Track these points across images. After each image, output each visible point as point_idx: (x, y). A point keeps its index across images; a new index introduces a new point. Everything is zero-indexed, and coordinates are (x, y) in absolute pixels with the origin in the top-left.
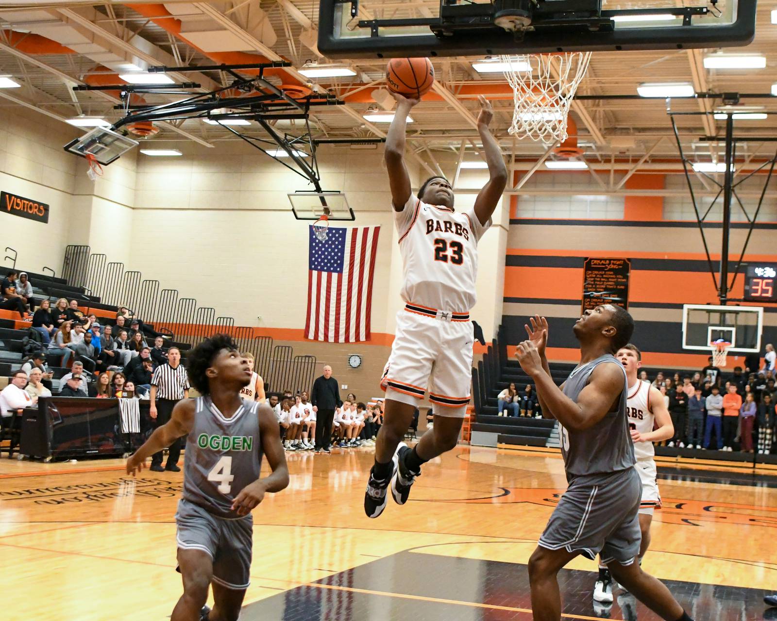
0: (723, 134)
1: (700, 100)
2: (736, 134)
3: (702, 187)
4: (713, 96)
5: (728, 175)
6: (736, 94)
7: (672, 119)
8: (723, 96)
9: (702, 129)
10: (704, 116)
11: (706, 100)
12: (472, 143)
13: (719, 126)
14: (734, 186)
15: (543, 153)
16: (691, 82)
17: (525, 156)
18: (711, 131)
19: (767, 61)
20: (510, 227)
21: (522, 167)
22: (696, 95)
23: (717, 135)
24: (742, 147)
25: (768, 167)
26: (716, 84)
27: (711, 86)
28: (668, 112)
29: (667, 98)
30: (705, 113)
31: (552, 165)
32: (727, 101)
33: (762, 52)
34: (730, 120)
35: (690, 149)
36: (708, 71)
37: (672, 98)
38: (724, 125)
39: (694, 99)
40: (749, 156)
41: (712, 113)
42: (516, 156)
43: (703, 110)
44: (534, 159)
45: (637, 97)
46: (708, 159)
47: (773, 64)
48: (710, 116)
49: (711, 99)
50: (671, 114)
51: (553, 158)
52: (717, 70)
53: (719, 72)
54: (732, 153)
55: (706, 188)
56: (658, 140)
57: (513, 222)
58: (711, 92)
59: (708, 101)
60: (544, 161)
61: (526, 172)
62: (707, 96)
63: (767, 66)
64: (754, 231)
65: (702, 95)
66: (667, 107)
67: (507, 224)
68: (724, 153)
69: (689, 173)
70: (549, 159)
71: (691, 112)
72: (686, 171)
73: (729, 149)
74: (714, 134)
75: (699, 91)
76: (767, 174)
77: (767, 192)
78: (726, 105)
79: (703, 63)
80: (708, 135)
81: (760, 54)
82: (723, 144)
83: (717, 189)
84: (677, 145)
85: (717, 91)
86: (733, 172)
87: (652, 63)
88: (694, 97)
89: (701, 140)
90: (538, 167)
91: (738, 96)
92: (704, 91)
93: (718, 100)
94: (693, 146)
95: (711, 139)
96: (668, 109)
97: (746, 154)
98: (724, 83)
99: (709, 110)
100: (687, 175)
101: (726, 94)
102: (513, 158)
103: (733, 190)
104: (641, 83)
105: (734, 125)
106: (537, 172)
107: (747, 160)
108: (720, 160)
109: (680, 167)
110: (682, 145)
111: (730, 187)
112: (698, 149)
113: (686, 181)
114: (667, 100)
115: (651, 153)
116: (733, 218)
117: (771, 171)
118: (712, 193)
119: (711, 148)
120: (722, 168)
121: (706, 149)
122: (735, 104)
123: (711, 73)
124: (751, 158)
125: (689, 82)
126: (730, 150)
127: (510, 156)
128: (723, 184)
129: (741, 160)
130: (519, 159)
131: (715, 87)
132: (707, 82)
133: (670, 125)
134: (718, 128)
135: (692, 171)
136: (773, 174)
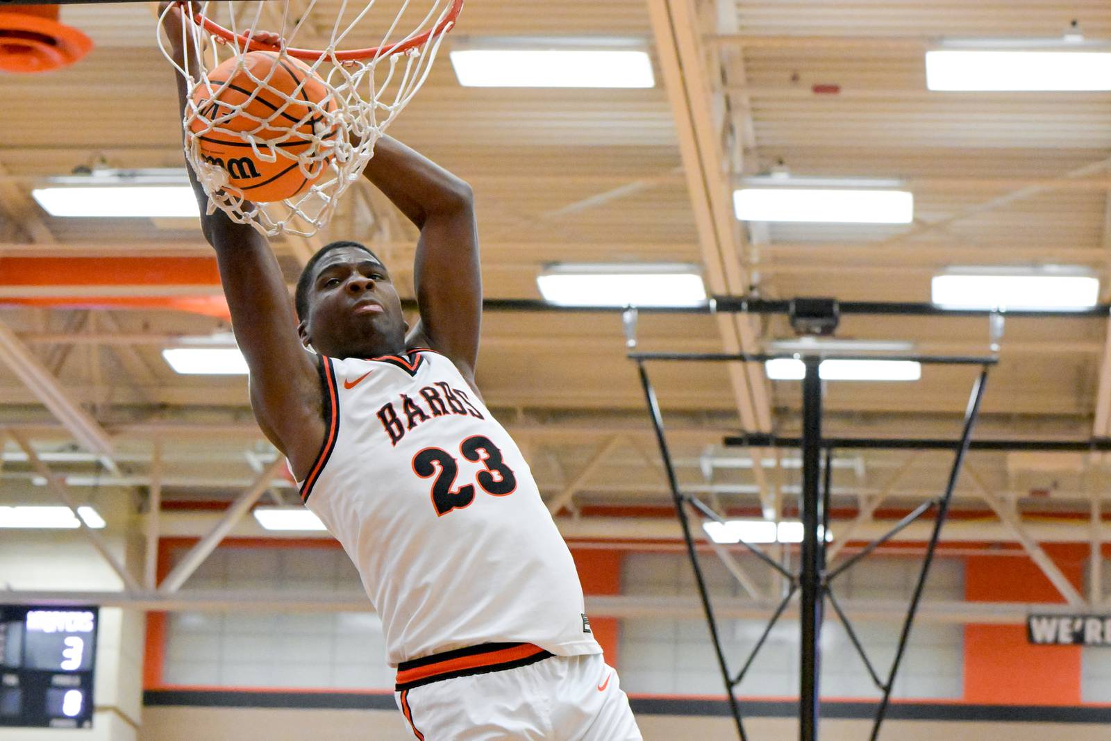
0: (794, 428)
1: (725, 318)
2: (830, 429)
3: (735, 588)
4: (760, 306)
5: (811, 551)
6: (829, 303)
7: (643, 375)
8: (792, 308)
9: (733, 414)
10: (735, 367)
11: (743, 318)
12: (26, 448)
13: (781, 404)
14: (829, 578)
15: (247, 483)
16: (695, 263)
17: (193, 491)
18: (757, 419)
19: (916, 202)
20: (144, 717)
21: (181, 524)
22: (713, 304)
23: (775, 429)
24: (851, 471)
25: (923, 532)
26: (770, 270)
27: (755, 278)
28: (632, 353)
29: (629, 309)
30: (741, 358)
31: (276, 521)
32: (802, 322)
33: (900, 177)
34: (812, 385)
35: (697, 473)
36: (746, 231)
37: (641, 310)
38: (796, 401)
39: (705, 317)
40: (870, 499)
41: (762, 358)
42: (165, 491)
43: (732, 349)
44: (218, 503)
45: (536, 305)
46: (749, 509)
47: (931, 217)
48: (753, 366)
49: (757, 317)
50: (640, 359)
51: (277, 497)
52: (773, 226)
53: (779, 233)
54: (821, 489)
55: (748, 595)
56: (603, 445)
57: (155, 697)
58: (755, 294)
59: (747, 322)
60: (252, 509)
61: (191, 542)
62: (745, 306)
63: (915, 220)
64: (888, 726)
65: (729, 305)
66: (625, 337)
67: (133, 705)
68: (797, 489)
69: (697, 548)
70: (266, 501)
71: (701, 353)
72: (688, 540)
73: (811, 474)
74: (766, 425)
75: (720, 291)
76: (923, 551)
77: (922, 604)
78: (799, 334)
79: (731, 206)
80: (750, 426)
81: (895, 183)
82: (794, 460)
83: (781, 589)
84: (659, 462)
85: (772, 294)
86: (826, 544)
87: (575, 207)
88: (704, 310)
89: (730, 442)
90: (231, 525)
91: (836, 309)
92: (737, 290)
93: (778, 321)
94: (707, 466)
95: (758, 440)
96: (632, 343)
97: (861, 492)
98: (795, 270)
99: (751, 349)
100: (691, 553)
101: (800, 302)
102: (155, 500)
103: (827, 590)
104: (550, 265)
105: (828, 401)
106: (227, 542)
107: (867, 511)
108: (787, 513)
109: (671, 529)
110: (675, 462)
111: (817, 578)
112: (720, 475)
113: (689, 575)
114: (628, 317)
115: (579, 486)
116: (829, 689)
117: (934, 543)
118: (763, 606)
119: (760, 476)
120: (794, 532)
121: (744, 475)
122: (827, 332)
123: (755, 240)
124: (875, 505)
125: (689, 262)
126: (816, 477)
127: (143, 491)
128: (797, 571)
129: (849, 513)
130: (174, 503)
131: (765, 281)
132: (745, 264)
133: (634, 397)
134: (779, 412)
135: (705, 541)
136: (938, 551)
